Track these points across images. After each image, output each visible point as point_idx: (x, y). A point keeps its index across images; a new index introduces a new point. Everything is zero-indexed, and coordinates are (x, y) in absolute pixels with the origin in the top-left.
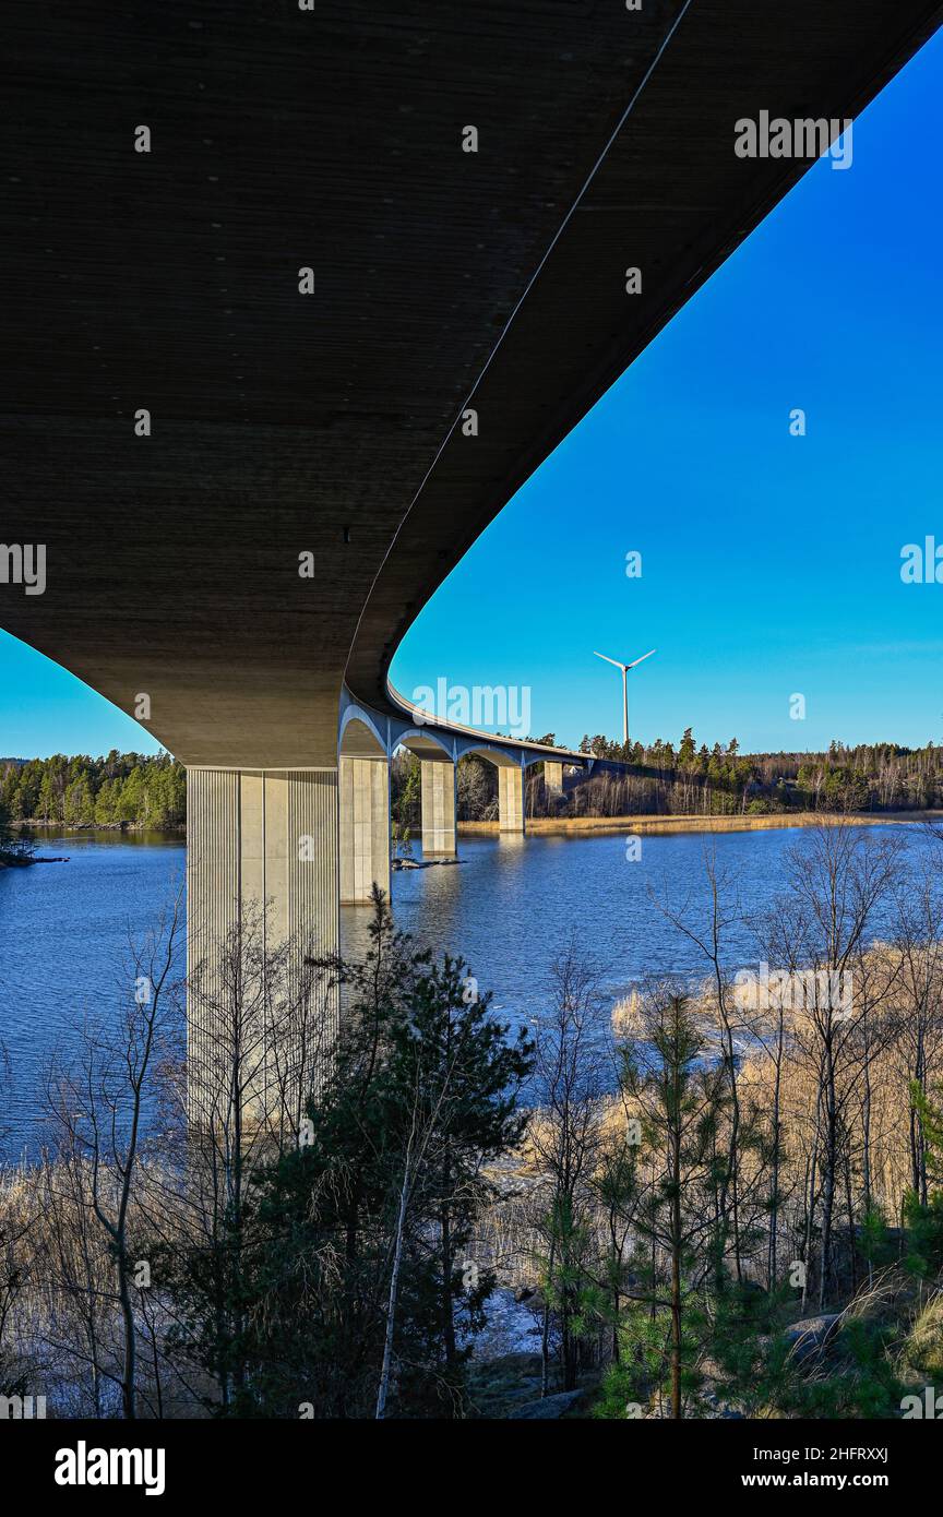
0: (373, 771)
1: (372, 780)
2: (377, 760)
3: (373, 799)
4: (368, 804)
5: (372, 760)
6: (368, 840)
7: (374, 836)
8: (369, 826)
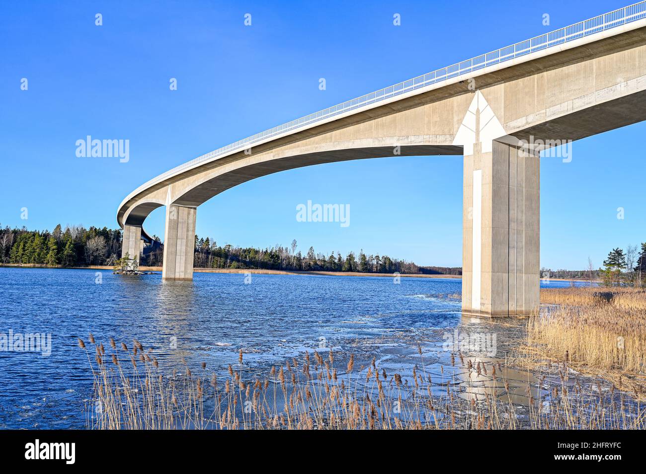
0: (189, 214)
1: (188, 218)
2: (191, 208)
3: (188, 228)
4: (185, 230)
5: (188, 208)
6: (184, 248)
7: (187, 246)
8: (185, 241)
